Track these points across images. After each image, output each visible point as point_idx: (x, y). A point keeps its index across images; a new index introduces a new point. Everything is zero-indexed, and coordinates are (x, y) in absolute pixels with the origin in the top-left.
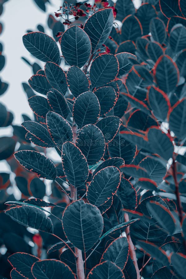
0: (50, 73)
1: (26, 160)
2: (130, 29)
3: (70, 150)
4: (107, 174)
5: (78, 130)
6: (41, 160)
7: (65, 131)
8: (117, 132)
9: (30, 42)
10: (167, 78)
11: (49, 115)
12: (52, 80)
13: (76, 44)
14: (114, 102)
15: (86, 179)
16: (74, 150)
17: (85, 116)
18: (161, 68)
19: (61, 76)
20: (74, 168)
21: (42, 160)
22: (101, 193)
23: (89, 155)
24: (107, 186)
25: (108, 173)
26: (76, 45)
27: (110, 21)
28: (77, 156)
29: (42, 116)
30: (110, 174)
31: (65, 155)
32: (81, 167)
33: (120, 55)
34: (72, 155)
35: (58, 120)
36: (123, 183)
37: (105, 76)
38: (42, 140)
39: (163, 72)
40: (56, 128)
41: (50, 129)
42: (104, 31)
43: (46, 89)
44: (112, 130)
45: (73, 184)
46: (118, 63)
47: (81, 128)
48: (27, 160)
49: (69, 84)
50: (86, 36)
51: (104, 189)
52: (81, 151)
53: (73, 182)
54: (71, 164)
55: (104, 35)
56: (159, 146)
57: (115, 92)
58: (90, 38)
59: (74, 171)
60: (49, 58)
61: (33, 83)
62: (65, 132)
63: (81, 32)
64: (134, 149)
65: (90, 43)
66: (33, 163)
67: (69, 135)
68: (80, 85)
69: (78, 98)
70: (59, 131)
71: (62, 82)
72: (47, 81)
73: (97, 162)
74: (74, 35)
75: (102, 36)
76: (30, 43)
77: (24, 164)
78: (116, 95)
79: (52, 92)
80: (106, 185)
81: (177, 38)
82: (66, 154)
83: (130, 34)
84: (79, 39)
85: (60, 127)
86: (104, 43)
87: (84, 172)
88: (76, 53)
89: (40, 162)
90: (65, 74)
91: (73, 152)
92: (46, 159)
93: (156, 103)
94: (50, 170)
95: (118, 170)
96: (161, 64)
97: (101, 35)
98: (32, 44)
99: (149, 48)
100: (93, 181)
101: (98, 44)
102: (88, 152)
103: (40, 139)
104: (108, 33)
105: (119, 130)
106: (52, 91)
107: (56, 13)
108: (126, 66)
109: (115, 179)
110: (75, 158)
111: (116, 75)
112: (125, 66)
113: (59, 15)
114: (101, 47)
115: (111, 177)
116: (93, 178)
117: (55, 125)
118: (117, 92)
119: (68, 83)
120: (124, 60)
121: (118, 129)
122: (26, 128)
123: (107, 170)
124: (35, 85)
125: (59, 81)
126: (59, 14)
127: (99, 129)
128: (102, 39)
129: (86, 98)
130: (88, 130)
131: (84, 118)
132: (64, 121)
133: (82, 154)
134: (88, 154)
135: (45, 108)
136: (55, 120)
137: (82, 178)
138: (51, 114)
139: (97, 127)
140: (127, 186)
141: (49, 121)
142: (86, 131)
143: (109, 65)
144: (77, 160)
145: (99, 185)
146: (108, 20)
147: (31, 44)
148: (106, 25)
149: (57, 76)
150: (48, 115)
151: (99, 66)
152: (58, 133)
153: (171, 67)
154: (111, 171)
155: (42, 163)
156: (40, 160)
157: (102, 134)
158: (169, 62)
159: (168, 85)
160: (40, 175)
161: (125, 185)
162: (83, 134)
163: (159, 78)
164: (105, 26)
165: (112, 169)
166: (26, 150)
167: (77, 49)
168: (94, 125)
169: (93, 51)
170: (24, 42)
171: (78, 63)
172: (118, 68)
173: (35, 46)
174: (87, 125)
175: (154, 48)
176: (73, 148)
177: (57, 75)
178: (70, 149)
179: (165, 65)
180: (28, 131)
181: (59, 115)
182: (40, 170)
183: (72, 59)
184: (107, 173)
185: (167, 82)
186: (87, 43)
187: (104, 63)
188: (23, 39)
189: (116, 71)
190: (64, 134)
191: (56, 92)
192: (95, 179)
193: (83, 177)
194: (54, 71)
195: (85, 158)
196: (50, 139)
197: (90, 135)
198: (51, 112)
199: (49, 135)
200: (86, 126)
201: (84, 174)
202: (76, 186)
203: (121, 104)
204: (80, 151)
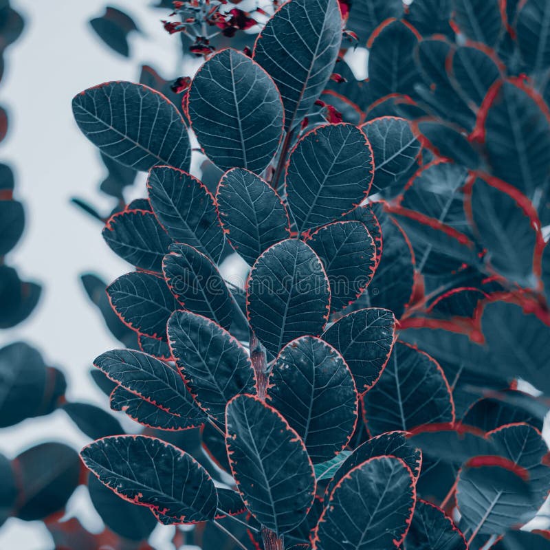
0: (164, 200)
1: (118, 467)
2: (394, 63)
3: (251, 419)
4: (371, 481)
5: (268, 365)
6: (163, 461)
7: (231, 366)
8: (388, 355)
9: (94, 114)
10: (521, 147)
11: (174, 324)
12: (175, 220)
13: (237, 104)
14: (371, 268)
15: (309, 504)
16: (263, 419)
17: (285, 318)
18: (498, 120)
19: (202, 203)
20: (269, 474)
21: (168, 462)
22: (358, 542)
23: (309, 434)
24: (376, 519)
25: (374, 478)
26: (235, 108)
27: (332, 24)
28: (275, 436)
29: (155, 335)
30: (381, 481)
31: (238, 439)
32: (288, 468)
33: (372, 125)
34: (257, 436)
35: (204, 335)
36: (424, 517)
37: (334, 192)
38: (161, 406)
39: (506, 131)
40: (200, 361)
41: (182, 366)
42: (315, 58)
43: (158, 253)
44: (373, 353)
45: (272, 526)
46: (370, 148)
47: (276, 356)
48: (121, 468)
49: (226, 227)
50: (264, 78)
51: (367, 529)
52: (283, 420)
53: (272, 519)
54: (258, 463)
55: (316, 69)
56: (520, 354)
57: (369, 236)
58: (276, 82)
59: (271, 484)
60: (158, 157)
61: (118, 240)
62: (229, 370)
63: (246, 65)
64: (444, 412)
65: (278, 97)
66: (142, 475)
67: (243, 377)
68: (262, 227)
69: (257, 262)
70: (211, 367)
71: (205, 224)
72: (159, 227)
73: (337, 450)
74: (225, 79)
75: (312, 74)
76: (96, 117)
77: (114, 480)
78: (373, 244)
79: (177, 255)
80: (372, 518)
81: (539, 27)
82: (241, 435)
83: (394, 76)
84: (243, 88)
85: (213, 356)
86: (319, 94)
87: (302, 483)
88: (238, 131)
89: (164, 468)
90: (213, 198)
91: (260, 424)
92: (179, 456)
93: (496, 226)
94: (196, 488)
95: (405, 465)
96: (500, 108)
97: (310, 72)
98: (103, 119)
99: (458, 65)
100: (332, 508)
101: (302, 99)
102: (305, 424)
103: (154, 402)
104: (328, 62)
105: (395, 352)
106: (178, 252)
107: (164, 22)
108: (394, 159)
109: (400, 497)
110: (270, 444)
111: (367, 186)
112: (391, 158)
113: (176, 28)
114: (311, 107)
115: (384, 488)
116: (331, 499)
117: (198, 353)
118: (377, 239)
119: (222, 224)
120: (387, 140)
121: (391, 346)
122: (108, 374)
123: (370, 470)
124: (123, 244)
125: (195, 220)
126: (176, 25)
127: (333, 350)
128: (312, 82)
129: (282, 261)
130: (299, 357)
131: (284, 324)
132: (223, 334)
133: (288, 428)
134: (307, 428)
135: (162, 307)
136: (194, 336)
137: (296, 504)
138: (182, 319)
139: (326, 344)
140: (435, 525)
141: (177, 341)
142: (293, 360)
143: (342, 157)
144: (275, 447)
145: (352, 517)
146: (324, 25)
147: (100, 121)
148: (320, 37)
149: (188, 207)
150: (171, 324)
151: (312, 162)
152: (208, 375)
153: (530, 111)
154: (384, 470)
155: (168, 470)
156: (161, 462)
157: (344, 363)
158: (522, 96)
159: (525, 170)
160: (165, 510)
161: (430, 524)
162: (285, 370)
163: (497, 150)
164: (317, 43)
165: (386, 464)
166: (116, 437)
167: (241, 118)
168: (315, 338)
169: (288, 123)
170: (77, 117)
171: (246, 163)
172: (372, 163)
173: (113, 126)
174: (296, 341)
175: (473, 62)
176: (259, 410)
177: (186, 204)
178: (250, 415)
179: (512, 110)
180: (117, 381)
181: (205, 319)
182: (165, 495)
183: (229, 153)
184: (372, 478)
185: (523, 160)
186: (269, 99)
187: (326, 152)
188: (75, 109)
189: (368, 172)
190: (228, 375)
191: (189, 255)
192: (335, 500)
193: (300, 501)
194: (177, 191)
195: (299, 438)
196: (185, 398)
197: (306, 371)
198: (181, 314)
199: (180, 387)
200: (291, 343)
201: (300, 490)
202: (280, 530)
203: (393, 284)
204: (280, 419)
